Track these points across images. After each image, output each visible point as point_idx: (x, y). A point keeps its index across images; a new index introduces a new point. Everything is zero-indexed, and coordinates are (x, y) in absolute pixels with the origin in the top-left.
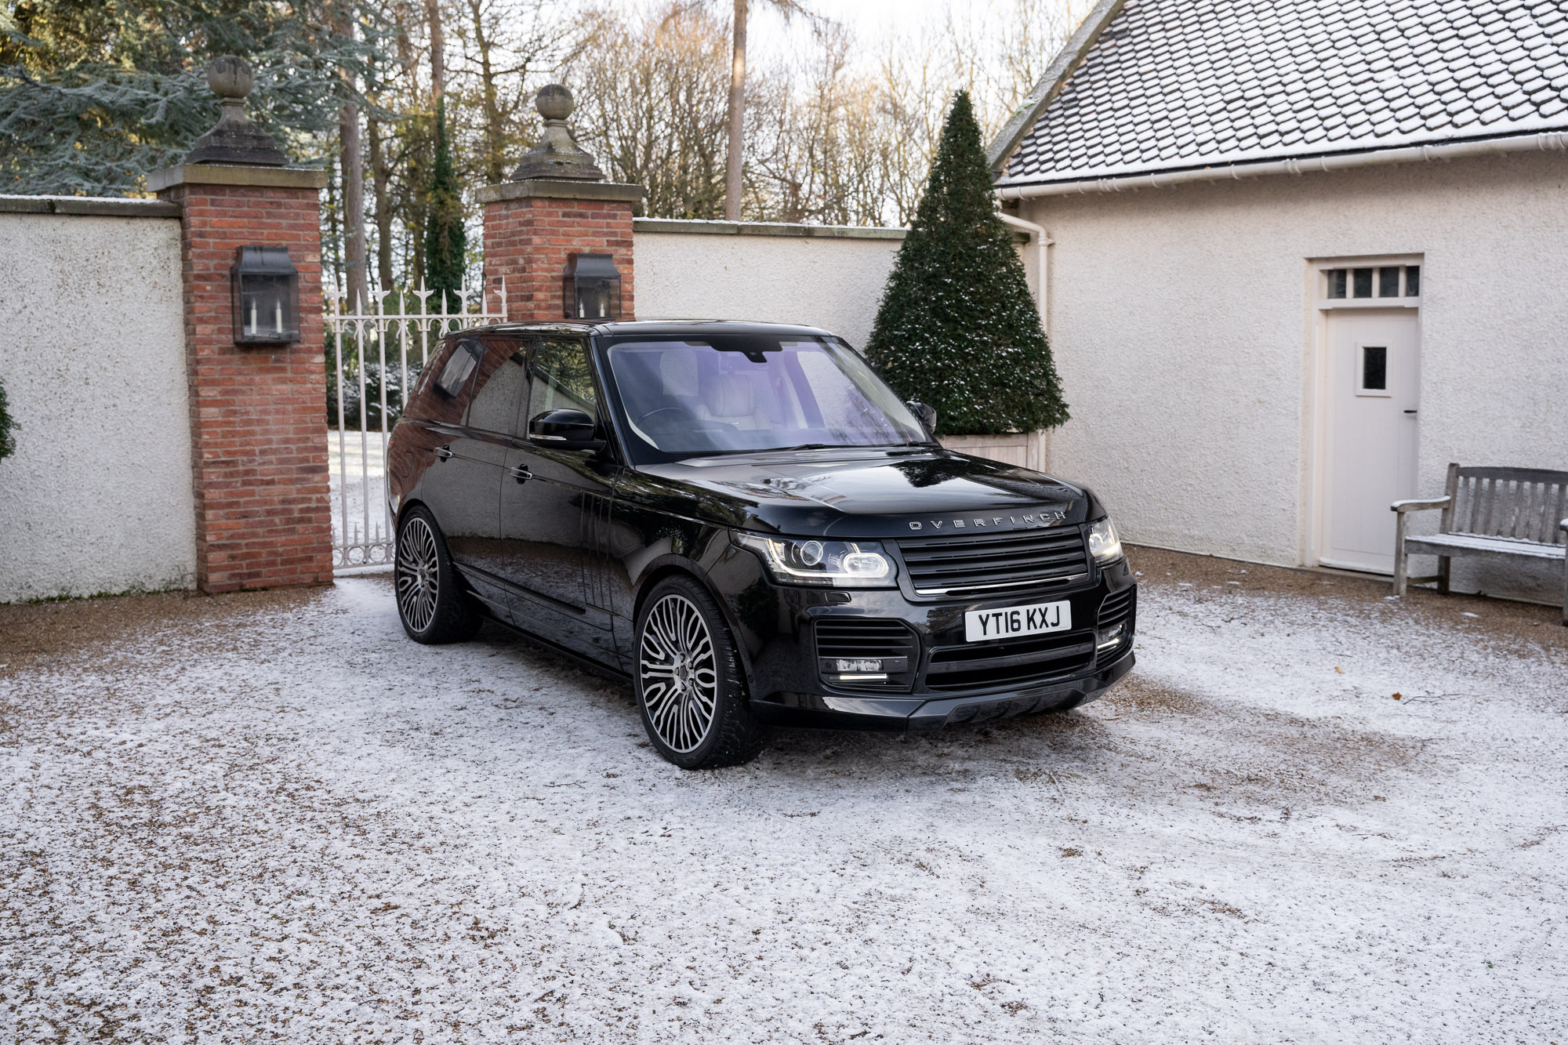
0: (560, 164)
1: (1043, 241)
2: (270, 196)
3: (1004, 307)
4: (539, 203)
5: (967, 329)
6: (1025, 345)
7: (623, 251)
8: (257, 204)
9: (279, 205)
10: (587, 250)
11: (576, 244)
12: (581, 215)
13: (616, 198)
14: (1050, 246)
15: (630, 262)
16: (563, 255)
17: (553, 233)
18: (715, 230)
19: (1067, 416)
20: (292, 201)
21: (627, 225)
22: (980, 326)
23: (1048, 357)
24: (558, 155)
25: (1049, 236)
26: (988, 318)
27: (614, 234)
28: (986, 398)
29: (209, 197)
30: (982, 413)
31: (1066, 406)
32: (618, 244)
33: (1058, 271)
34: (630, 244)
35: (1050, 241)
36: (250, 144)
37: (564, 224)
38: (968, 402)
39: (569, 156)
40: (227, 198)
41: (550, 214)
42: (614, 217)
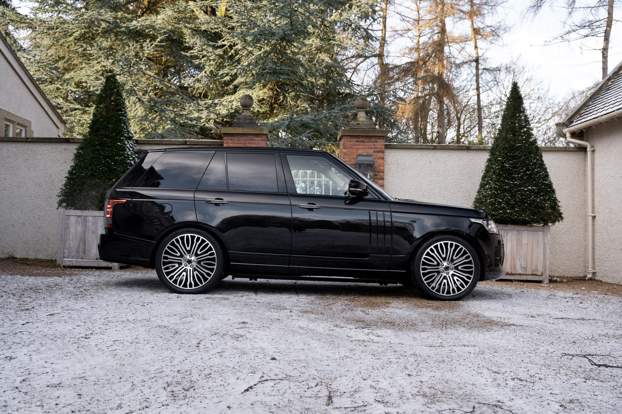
0: (358, 124)
1: (589, 149)
2: (250, 137)
3: (528, 170)
4: (346, 138)
5: (506, 178)
6: (538, 186)
7: (380, 154)
8: (245, 140)
9: (252, 140)
10: (365, 154)
11: (361, 152)
12: (363, 142)
13: (377, 135)
14: (593, 151)
15: (383, 158)
16: (355, 156)
17: (351, 148)
18: (424, 147)
19: (562, 218)
20: (257, 139)
21: (382, 145)
22: (514, 178)
23: (553, 191)
24: (358, 121)
25: (592, 147)
26: (519, 174)
27: (377, 148)
28: (513, 208)
29: (230, 138)
30: (511, 214)
31: (562, 214)
32: (378, 152)
33: (597, 162)
34: (383, 152)
35: (593, 149)
36: (247, 121)
37: (356, 145)
38: (503, 208)
39: (362, 121)
40: (236, 138)
41: (350, 141)
42: (377, 142)
